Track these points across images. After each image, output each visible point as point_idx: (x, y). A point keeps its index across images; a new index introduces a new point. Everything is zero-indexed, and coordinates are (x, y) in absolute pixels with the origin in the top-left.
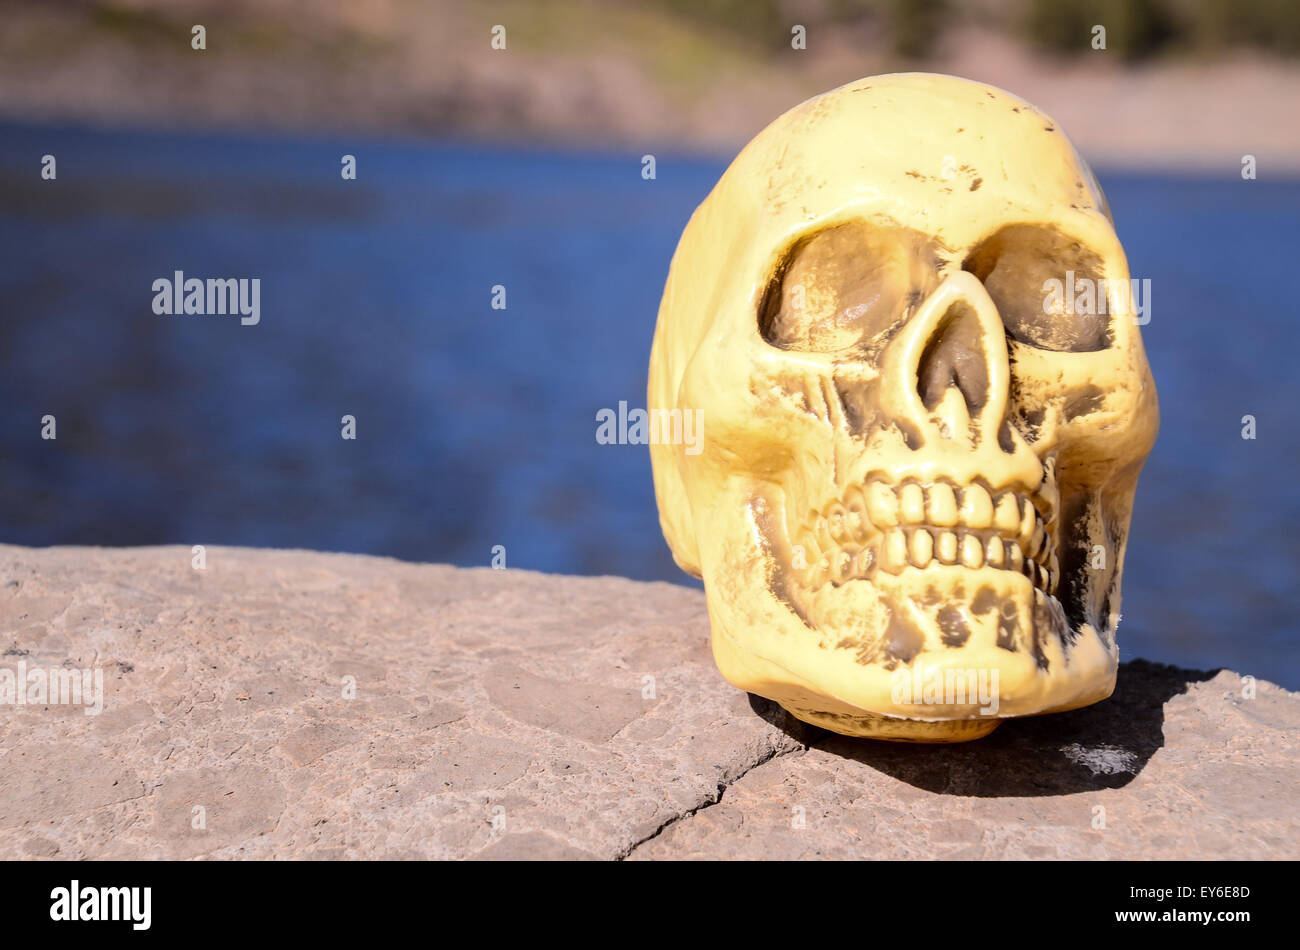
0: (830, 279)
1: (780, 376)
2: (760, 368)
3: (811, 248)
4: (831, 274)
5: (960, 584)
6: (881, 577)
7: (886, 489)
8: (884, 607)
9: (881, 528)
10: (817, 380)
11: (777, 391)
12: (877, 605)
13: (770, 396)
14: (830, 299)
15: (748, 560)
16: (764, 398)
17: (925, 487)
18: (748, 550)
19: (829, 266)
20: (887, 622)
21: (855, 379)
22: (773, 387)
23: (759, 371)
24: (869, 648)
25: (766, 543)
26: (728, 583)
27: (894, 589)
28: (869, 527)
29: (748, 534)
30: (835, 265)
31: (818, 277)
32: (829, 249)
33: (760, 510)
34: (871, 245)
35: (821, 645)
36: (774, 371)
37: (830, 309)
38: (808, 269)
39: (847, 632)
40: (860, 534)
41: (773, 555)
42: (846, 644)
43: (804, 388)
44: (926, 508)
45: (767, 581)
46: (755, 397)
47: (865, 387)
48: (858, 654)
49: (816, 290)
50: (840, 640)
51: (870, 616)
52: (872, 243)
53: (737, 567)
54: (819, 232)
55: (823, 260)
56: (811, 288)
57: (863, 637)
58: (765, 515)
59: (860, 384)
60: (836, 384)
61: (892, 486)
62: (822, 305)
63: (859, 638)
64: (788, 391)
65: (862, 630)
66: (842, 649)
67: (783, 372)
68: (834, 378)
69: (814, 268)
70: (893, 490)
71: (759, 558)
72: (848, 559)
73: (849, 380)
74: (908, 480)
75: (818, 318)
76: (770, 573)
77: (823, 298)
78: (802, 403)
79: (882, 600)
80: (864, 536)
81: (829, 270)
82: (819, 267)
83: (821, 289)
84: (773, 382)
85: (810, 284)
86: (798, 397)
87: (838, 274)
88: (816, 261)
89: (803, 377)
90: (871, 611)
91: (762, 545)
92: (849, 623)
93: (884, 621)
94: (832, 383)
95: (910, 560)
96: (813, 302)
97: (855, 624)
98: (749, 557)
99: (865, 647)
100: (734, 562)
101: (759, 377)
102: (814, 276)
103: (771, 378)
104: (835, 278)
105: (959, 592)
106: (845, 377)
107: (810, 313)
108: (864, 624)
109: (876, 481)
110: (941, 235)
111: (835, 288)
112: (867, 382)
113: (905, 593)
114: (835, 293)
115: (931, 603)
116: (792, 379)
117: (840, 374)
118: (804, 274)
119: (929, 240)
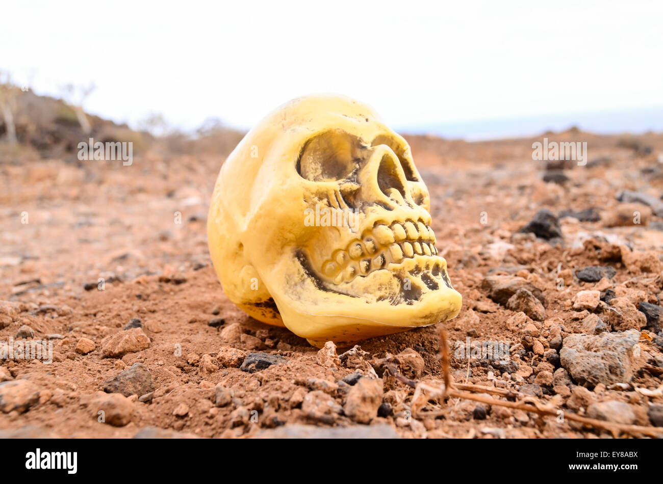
0: (318, 159)
1: (316, 192)
2: (307, 189)
3: (311, 145)
4: (318, 157)
5: (428, 263)
6: (391, 266)
7: (386, 227)
8: (396, 279)
9: (387, 245)
10: (333, 192)
11: (316, 199)
12: (393, 278)
13: (313, 202)
14: (319, 167)
15: (300, 281)
16: (310, 203)
17: (402, 224)
18: (300, 276)
19: (317, 153)
20: (399, 285)
21: (349, 190)
22: (314, 198)
23: (307, 191)
24: (395, 298)
25: (307, 272)
26: (292, 292)
27: (400, 270)
28: (378, 246)
29: (299, 270)
30: (320, 153)
31: (313, 158)
32: (318, 145)
33: (302, 259)
34: (333, 144)
35: (367, 302)
36: (314, 190)
37: (320, 171)
38: (309, 155)
39: (379, 294)
40: (374, 250)
41: (312, 276)
42: (381, 299)
43: (327, 196)
44: (406, 232)
45: (316, 286)
46: (306, 203)
47: (354, 193)
48: (390, 302)
49: (313, 164)
50: (378, 298)
51: (390, 283)
52: (334, 142)
53: (296, 285)
54: (315, 137)
55: (315, 151)
56: (311, 163)
57: (389, 294)
58: (304, 261)
59: (351, 192)
60: (341, 193)
61: (388, 226)
62: (316, 169)
63: (387, 295)
64: (321, 199)
65: (388, 291)
66: (380, 301)
67: (318, 190)
68: (340, 191)
69: (312, 154)
70: (389, 227)
71: (307, 279)
72: (368, 264)
73: (346, 191)
74: (394, 222)
75: (316, 175)
76: (316, 283)
77: (316, 167)
78: (327, 203)
79: (394, 276)
80: (376, 250)
81: (318, 155)
82: (313, 154)
83: (315, 163)
84: (314, 196)
85: (311, 161)
86: (325, 201)
87: (321, 157)
88: (313, 151)
89: (327, 191)
90: (390, 282)
91: (306, 273)
92: (379, 289)
93: (398, 285)
94: (339, 193)
95: (405, 255)
96: (313, 169)
97: (383, 289)
98: (300, 279)
99: (392, 298)
100: (293, 283)
101: (308, 194)
102: (312, 157)
103: (312, 194)
104: (320, 158)
105: (427, 267)
106: (345, 189)
107: (312, 173)
108: (388, 288)
109: (380, 224)
110: (362, 137)
111: (320, 163)
112: (354, 191)
113: (407, 270)
114: (320, 165)
115: (418, 273)
116: (322, 193)
117: (342, 189)
118: (308, 157)
119: (358, 139)
